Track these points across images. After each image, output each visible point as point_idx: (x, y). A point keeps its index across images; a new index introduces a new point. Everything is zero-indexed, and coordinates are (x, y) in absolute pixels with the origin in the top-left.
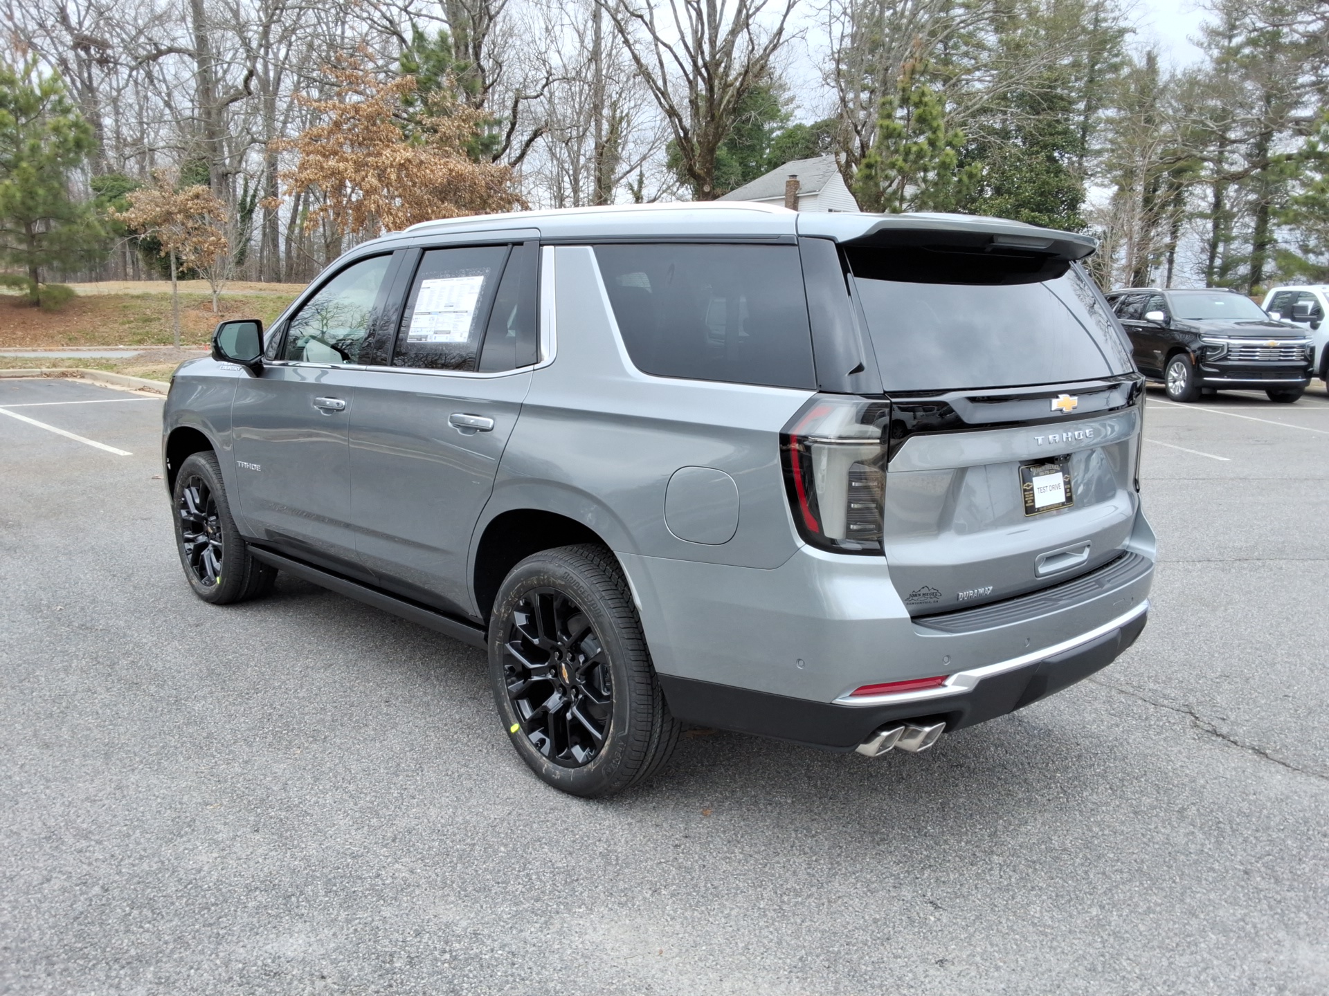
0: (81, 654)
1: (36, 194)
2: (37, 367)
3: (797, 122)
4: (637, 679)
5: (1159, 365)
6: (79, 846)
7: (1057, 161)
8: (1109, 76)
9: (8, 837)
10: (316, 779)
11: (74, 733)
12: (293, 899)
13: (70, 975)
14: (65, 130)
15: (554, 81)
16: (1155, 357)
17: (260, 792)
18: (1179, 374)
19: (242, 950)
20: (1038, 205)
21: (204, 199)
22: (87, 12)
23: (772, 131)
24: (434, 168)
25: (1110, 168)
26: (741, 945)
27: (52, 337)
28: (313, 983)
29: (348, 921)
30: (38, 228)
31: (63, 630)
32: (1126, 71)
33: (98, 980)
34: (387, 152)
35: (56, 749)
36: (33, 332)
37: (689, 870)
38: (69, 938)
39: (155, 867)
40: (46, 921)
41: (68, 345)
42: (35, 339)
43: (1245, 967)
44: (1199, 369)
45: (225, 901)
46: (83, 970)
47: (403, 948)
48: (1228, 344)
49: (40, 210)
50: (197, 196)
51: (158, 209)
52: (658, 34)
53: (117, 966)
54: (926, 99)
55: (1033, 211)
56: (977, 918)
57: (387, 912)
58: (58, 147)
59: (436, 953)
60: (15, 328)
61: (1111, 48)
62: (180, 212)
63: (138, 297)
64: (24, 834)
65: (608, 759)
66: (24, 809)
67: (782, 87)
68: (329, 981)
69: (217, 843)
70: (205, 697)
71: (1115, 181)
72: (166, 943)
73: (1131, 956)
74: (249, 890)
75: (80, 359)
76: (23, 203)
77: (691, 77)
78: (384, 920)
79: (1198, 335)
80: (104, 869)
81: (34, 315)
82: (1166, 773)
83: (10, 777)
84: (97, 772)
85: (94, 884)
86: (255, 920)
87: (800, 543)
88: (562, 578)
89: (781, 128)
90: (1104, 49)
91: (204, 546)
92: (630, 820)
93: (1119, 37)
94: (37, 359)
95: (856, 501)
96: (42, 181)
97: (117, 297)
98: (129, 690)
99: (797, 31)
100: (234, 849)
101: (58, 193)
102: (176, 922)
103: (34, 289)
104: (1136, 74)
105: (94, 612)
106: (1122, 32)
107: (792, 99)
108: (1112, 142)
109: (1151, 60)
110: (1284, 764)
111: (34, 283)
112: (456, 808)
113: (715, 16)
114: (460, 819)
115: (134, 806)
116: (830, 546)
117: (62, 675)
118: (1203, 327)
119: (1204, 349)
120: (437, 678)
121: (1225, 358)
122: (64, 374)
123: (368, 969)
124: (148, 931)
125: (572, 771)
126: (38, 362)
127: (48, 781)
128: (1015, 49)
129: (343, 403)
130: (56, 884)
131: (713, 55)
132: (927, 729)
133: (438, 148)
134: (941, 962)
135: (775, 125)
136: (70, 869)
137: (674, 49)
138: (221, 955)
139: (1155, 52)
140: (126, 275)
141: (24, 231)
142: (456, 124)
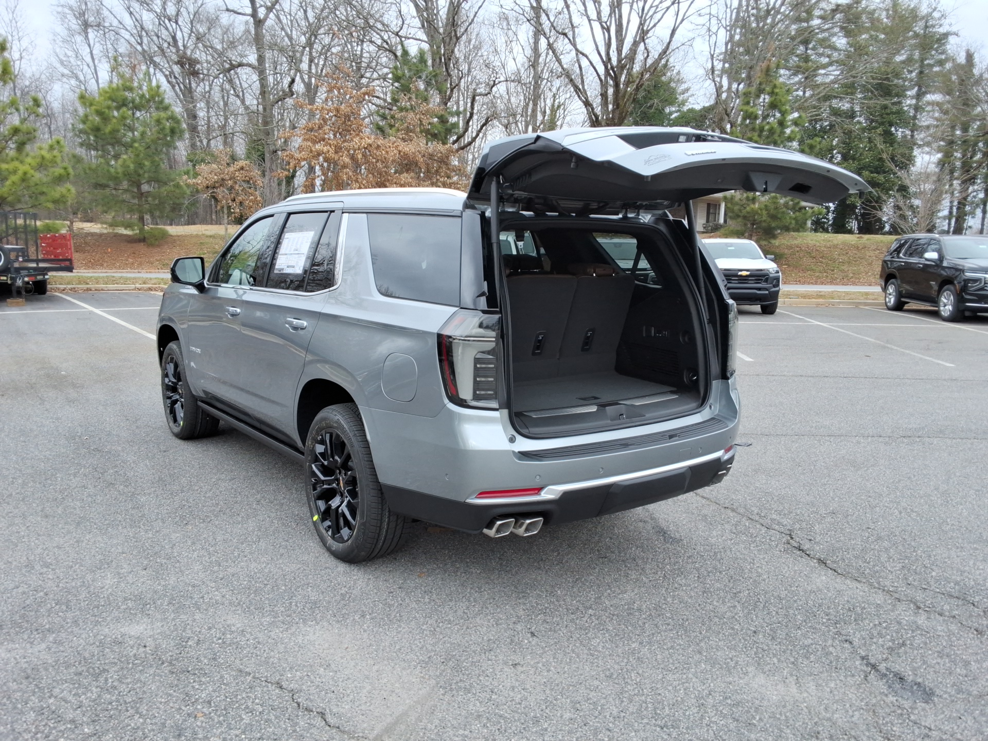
0: (88, 466)
1: (144, 165)
2: (133, 283)
3: (690, 107)
4: (371, 487)
5: (934, 293)
6: (42, 571)
7: (893, 134)
8: (936, 69)
9: (5, 564)
10: (193, 543)
11: (65, 510)
12: (148, 606)
13: (9, 635)
14: (164, 121)
15: (500, 82)
16: (931, 287)
17: (157, 548)
18: (948, 300)
19: (107, 630)
20: (876, 168)
21: (247, 170)
22: (189, 38)
23: (671, 113)
24: (388, 150)
25: (936, 139)
26: (397, 647)
27: (152, 264)
28: (138, 649)
29: (173, 619)
30: (145, 188)
31: (83, 451)
32: (948, 66)
33: (23, 639)
34: (357, 140)
35: (51, 518)
36: (139, 260)
37: (390, 606)
38: (17, 617)
39: (79, 584)
40: (7, 608)
41: (162, 269)
42: (140, 264)
43: (712, 685)
44: (963, 297)
45: (110, 604)
46: (17, 634)
47: (197, 635)
48: (985, 278)
49: (146, 175)
50: (242, 168)
51: (216, 177)
52: (579, 47)
53: (35, 633)
54: (777, 90)
55: (872, 172)
56: (556, 643)
57: (197, 616)
58: (159, 133)
59: (215, 639)
60: (128, 257)
61: (937, 47)
62: (230, 179)
63: (211, 236)
64: (14, 563)
65: (356, 538)
66: (20, 550)
67: (680, 81)
68: (148, 648)
69: (119, 574)
70: (149, 494)
71: (939, 150)
72: (67, 623)
73: (640, 672)
74: (126, 599)
75: (162, 279)
76: (135, 171)
77: (603, 78)
78: (194, 620)
79: (962, 271)
80: (50, 583)
81: (141, 247)
82: (743, 570)
83: (19, 532)
84: (69, 532)
85: (41, 591)
86: (121, 615)
87: (446, 401)
88: (336, 422)
89: (679, 111)
90: (932, 48)
91: (177, 401)
92: (370, 577)
93: (944, 39)
94: (134, 278)
95: (479, 377)
96: (148, 156)
97: (197, 236)
98: (106, 487)
99: (686, 40)
100: (128, 578)
101: (159, 165)
102: (78, 613)
103: (141, 230)
104: (957, 67)
105: (106, 441)
106: (946, 35)
107: (687, 90)
108: (937, 119)
109: (970, 57)
110: (835, 570)
111: (141, 226)
112: (268, 564)
113: (622, 32)
114: (267, 571)
115: (82, 552)
116: (462, 403)
117: (72, 477)
118: (968, 264)
119: (967, 281)
120: (296, 489)
121: (982, 289)
122: (150, 289)
123: (172, 644)
124: (60, 616)
125: (341, 545)
126: (134, 281)
127: (39, 535)
128: (859, 50)
129: (239, 310)
130: (20, 590)
131: (619, 61)
132: (528, 521)
133: (405, 134)
134: (515, 665)
135: (674, 109)
136: (31, 582)
137: (589, 57)
138: (95, 631)
139: (972, 50)
140: (212, 220)
141: (135, 190)
142: (418, 116)
